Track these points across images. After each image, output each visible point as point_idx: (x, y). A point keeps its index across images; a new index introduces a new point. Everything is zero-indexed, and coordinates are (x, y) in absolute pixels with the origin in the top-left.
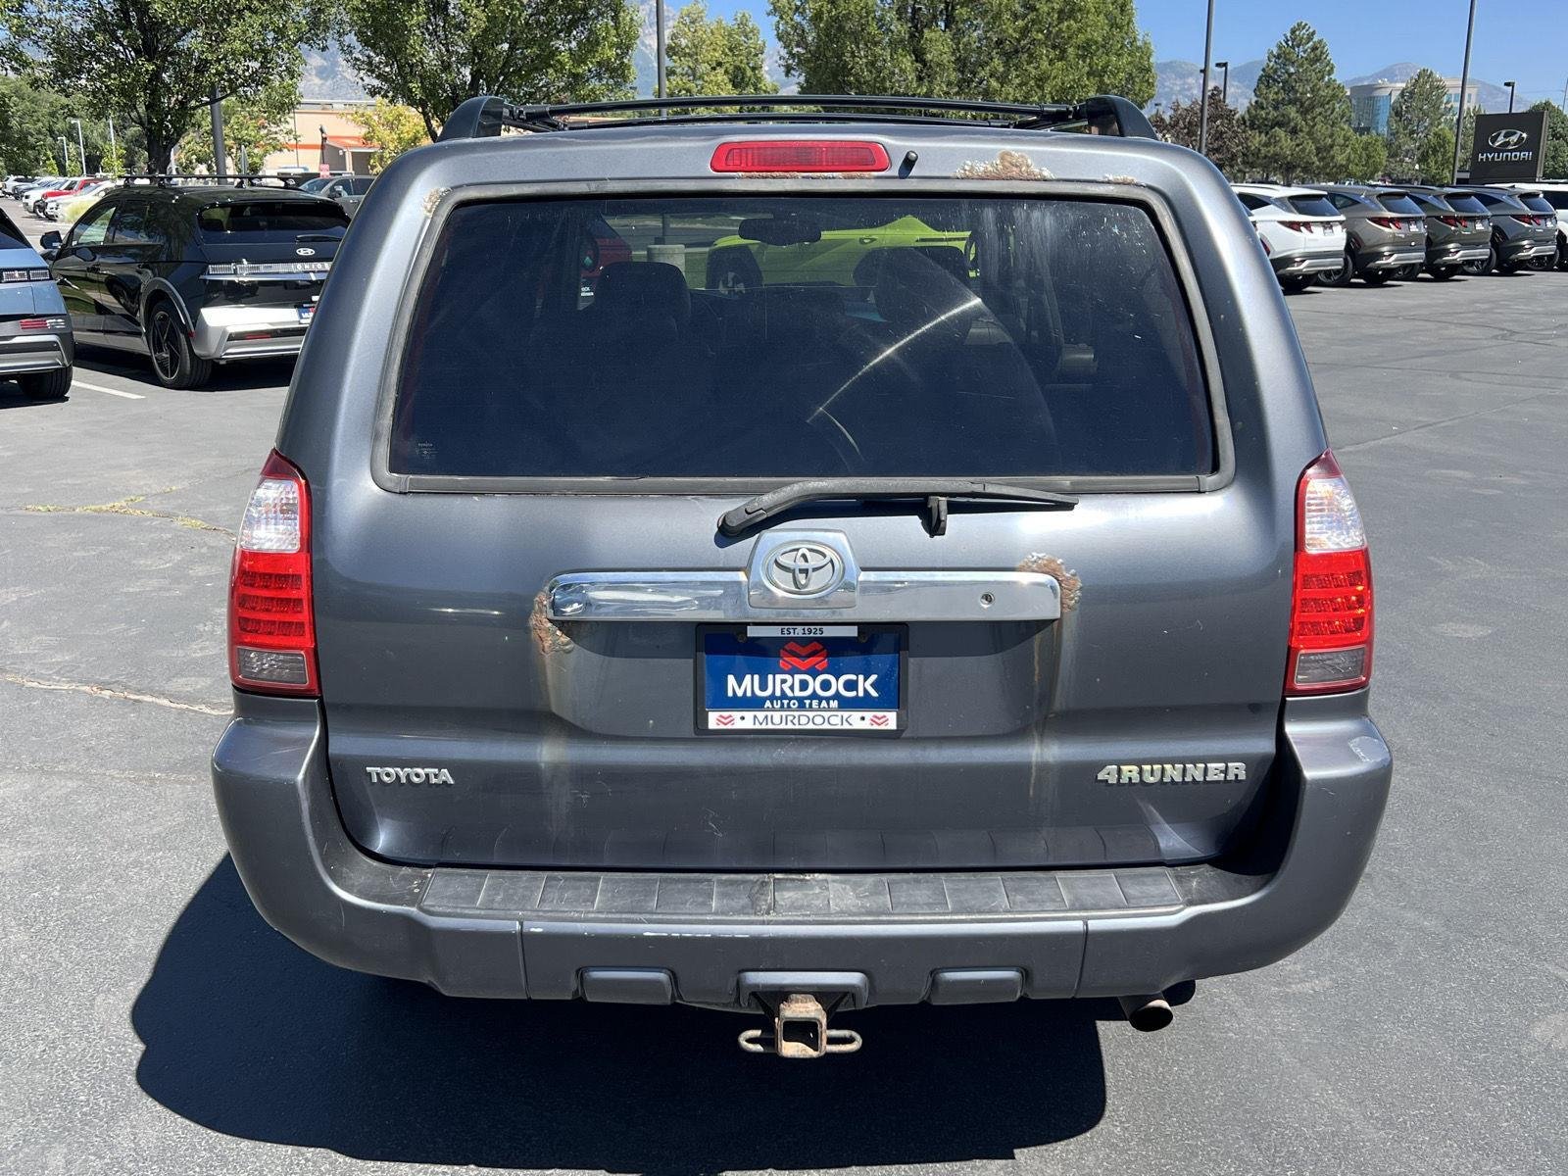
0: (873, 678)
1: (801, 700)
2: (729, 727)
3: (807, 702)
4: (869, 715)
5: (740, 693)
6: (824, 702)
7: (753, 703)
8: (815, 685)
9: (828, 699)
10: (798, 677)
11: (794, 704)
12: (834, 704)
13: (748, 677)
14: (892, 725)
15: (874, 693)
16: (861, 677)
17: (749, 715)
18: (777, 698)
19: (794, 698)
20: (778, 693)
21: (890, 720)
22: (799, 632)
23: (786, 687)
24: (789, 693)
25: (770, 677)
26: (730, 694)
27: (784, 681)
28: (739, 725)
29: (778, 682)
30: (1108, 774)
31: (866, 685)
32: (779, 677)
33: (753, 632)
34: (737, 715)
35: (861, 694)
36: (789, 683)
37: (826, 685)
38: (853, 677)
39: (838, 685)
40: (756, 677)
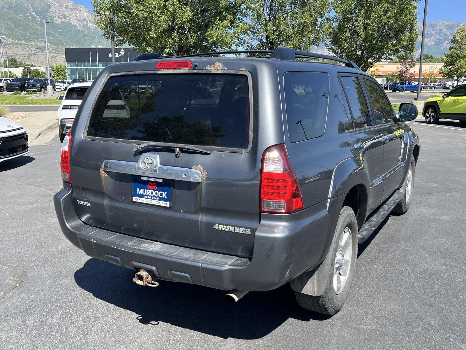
0: (166, 193)
1: (151, 196)
2: (137, 201)
3: (153, 197)
4: (164, 202)
5: (140, 193)
6: (156, 198)
7: (142, 196)
8: (154, 193)
9: (157, 197)
10: (151, 191)
11: (150, 197)
12: (158, 199)
13: (141, 189)
14: (168, 206)
15: (166, 197)
16: (163, 193)
17: (141, 199)
18: (147, 196)
19: (150, 196)
20: (147, 194)
21: (168, 204)
22: (151, 179)
23: (149, 193)
24: (149, 195)
25: (146, 190)
26: (138, 193)
27: (148, 192)
28: (139, 201)
29: (147, 192)
30: (216, 226)
31: (164, 195)
32: (148, 190)
33: (142, 178)
34: (138, 198)
35: (163, 197)
36: (149, 192)
37: (156, 194)
38: (161, 192)
39: (159, 194)
40: (143, 189)
